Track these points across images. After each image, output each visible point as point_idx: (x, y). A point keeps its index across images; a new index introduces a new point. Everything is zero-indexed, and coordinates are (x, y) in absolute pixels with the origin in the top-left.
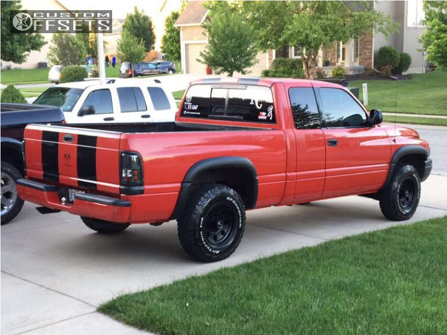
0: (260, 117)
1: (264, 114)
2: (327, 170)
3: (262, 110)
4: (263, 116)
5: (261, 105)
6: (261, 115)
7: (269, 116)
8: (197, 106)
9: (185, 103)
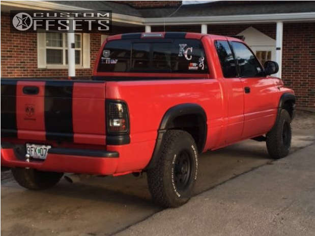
0: (190, 68)
1: (195, 64)
2: (245, 115)
3: (192, 61)
4: (194, 66)
5: (191, 57)
6: (192, 66)
7: (201, 66)
8: (117, 60)
9: (102, 58)
